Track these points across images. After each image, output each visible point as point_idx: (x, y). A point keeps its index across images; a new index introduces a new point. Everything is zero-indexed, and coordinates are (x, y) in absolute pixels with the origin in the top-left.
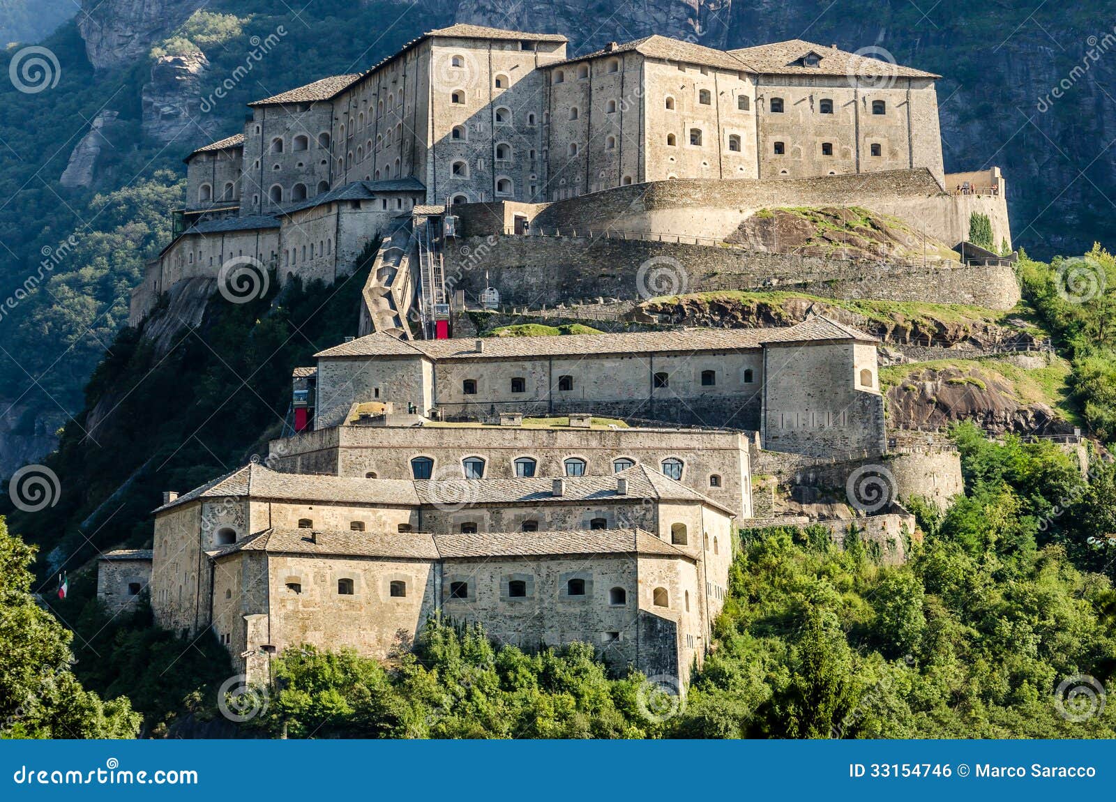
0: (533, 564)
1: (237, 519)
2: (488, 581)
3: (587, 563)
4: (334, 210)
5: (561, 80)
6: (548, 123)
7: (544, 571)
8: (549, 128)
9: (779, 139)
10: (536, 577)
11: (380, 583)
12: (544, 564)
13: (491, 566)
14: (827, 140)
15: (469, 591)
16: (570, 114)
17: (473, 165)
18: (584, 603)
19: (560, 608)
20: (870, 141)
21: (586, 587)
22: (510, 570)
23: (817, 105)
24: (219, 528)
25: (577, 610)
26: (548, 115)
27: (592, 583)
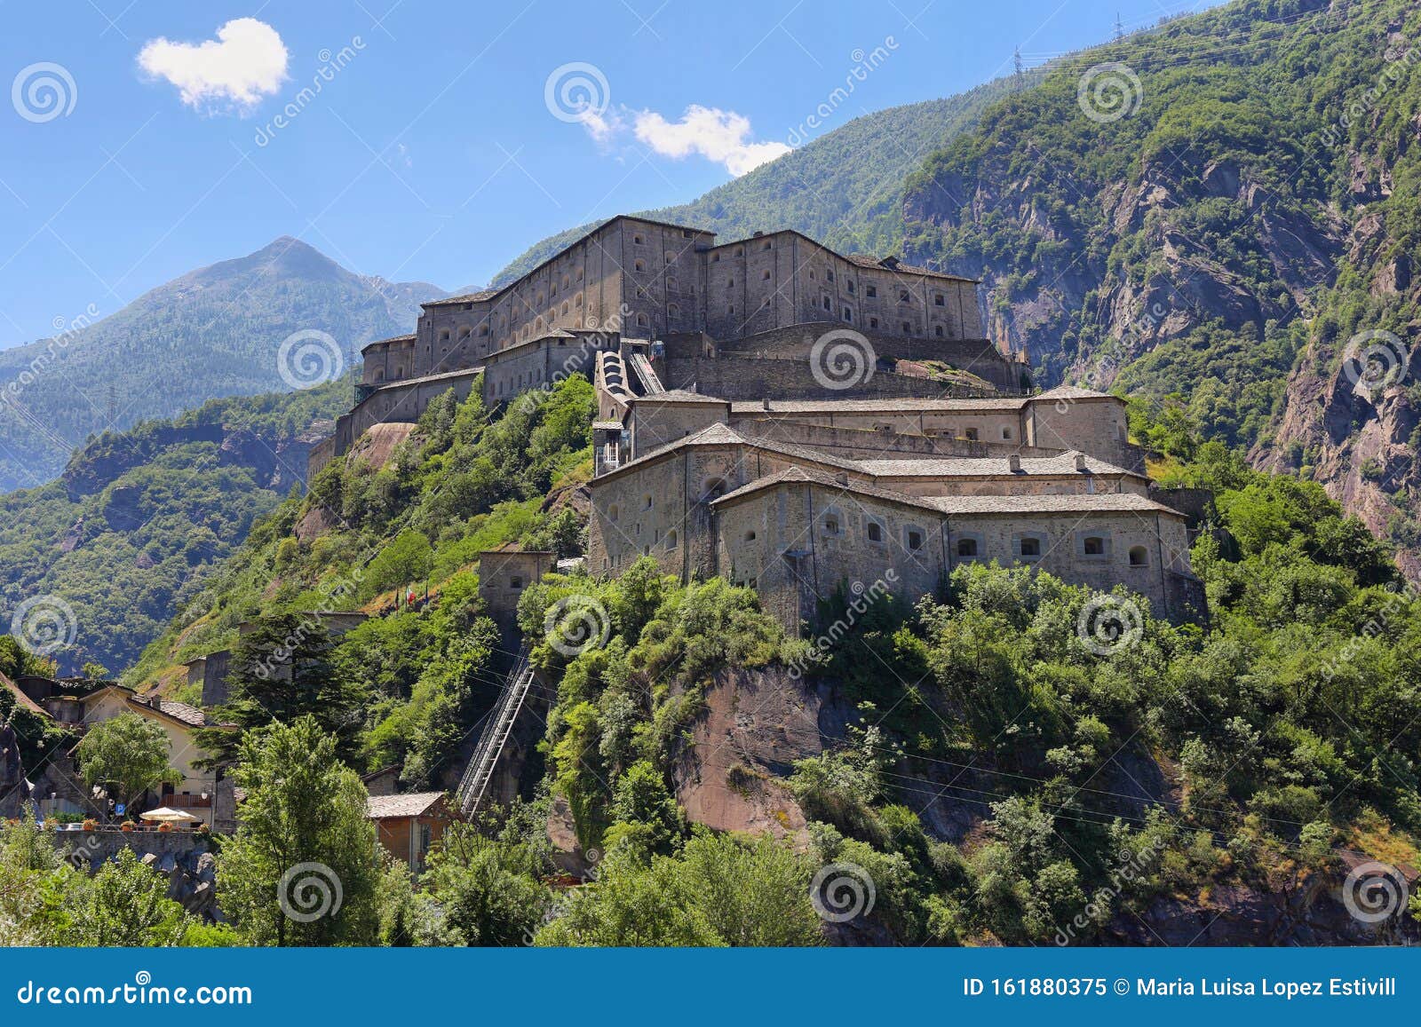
0: (1047, 522)
1: (727, 468)
2: (997, 537)
3: (1105, 522)
4: (544, 346)
5: (717, 259)
6: (705, 291)
7: (1058, 530)
8: (706, 295)
9: (874, 315)
10: (1050, 536)
11: (901, 533)
12: (1057, 522)
13: (1001, 524)
14: (906, 320)
15: (979, 548)
16: (727, 283)
17: (653, 319)
18: (1103, 562)
19: (1080, 568)
20: (935, 324)
21: (1105, 546)
22: (1020, 526)
23: (898, 294)
24: (707, 478)
25: (1095, 569)
26: (705, 287)
27: (1110, 541)
